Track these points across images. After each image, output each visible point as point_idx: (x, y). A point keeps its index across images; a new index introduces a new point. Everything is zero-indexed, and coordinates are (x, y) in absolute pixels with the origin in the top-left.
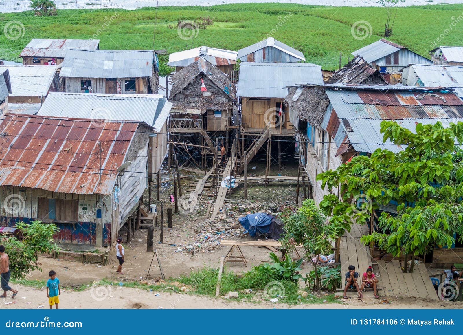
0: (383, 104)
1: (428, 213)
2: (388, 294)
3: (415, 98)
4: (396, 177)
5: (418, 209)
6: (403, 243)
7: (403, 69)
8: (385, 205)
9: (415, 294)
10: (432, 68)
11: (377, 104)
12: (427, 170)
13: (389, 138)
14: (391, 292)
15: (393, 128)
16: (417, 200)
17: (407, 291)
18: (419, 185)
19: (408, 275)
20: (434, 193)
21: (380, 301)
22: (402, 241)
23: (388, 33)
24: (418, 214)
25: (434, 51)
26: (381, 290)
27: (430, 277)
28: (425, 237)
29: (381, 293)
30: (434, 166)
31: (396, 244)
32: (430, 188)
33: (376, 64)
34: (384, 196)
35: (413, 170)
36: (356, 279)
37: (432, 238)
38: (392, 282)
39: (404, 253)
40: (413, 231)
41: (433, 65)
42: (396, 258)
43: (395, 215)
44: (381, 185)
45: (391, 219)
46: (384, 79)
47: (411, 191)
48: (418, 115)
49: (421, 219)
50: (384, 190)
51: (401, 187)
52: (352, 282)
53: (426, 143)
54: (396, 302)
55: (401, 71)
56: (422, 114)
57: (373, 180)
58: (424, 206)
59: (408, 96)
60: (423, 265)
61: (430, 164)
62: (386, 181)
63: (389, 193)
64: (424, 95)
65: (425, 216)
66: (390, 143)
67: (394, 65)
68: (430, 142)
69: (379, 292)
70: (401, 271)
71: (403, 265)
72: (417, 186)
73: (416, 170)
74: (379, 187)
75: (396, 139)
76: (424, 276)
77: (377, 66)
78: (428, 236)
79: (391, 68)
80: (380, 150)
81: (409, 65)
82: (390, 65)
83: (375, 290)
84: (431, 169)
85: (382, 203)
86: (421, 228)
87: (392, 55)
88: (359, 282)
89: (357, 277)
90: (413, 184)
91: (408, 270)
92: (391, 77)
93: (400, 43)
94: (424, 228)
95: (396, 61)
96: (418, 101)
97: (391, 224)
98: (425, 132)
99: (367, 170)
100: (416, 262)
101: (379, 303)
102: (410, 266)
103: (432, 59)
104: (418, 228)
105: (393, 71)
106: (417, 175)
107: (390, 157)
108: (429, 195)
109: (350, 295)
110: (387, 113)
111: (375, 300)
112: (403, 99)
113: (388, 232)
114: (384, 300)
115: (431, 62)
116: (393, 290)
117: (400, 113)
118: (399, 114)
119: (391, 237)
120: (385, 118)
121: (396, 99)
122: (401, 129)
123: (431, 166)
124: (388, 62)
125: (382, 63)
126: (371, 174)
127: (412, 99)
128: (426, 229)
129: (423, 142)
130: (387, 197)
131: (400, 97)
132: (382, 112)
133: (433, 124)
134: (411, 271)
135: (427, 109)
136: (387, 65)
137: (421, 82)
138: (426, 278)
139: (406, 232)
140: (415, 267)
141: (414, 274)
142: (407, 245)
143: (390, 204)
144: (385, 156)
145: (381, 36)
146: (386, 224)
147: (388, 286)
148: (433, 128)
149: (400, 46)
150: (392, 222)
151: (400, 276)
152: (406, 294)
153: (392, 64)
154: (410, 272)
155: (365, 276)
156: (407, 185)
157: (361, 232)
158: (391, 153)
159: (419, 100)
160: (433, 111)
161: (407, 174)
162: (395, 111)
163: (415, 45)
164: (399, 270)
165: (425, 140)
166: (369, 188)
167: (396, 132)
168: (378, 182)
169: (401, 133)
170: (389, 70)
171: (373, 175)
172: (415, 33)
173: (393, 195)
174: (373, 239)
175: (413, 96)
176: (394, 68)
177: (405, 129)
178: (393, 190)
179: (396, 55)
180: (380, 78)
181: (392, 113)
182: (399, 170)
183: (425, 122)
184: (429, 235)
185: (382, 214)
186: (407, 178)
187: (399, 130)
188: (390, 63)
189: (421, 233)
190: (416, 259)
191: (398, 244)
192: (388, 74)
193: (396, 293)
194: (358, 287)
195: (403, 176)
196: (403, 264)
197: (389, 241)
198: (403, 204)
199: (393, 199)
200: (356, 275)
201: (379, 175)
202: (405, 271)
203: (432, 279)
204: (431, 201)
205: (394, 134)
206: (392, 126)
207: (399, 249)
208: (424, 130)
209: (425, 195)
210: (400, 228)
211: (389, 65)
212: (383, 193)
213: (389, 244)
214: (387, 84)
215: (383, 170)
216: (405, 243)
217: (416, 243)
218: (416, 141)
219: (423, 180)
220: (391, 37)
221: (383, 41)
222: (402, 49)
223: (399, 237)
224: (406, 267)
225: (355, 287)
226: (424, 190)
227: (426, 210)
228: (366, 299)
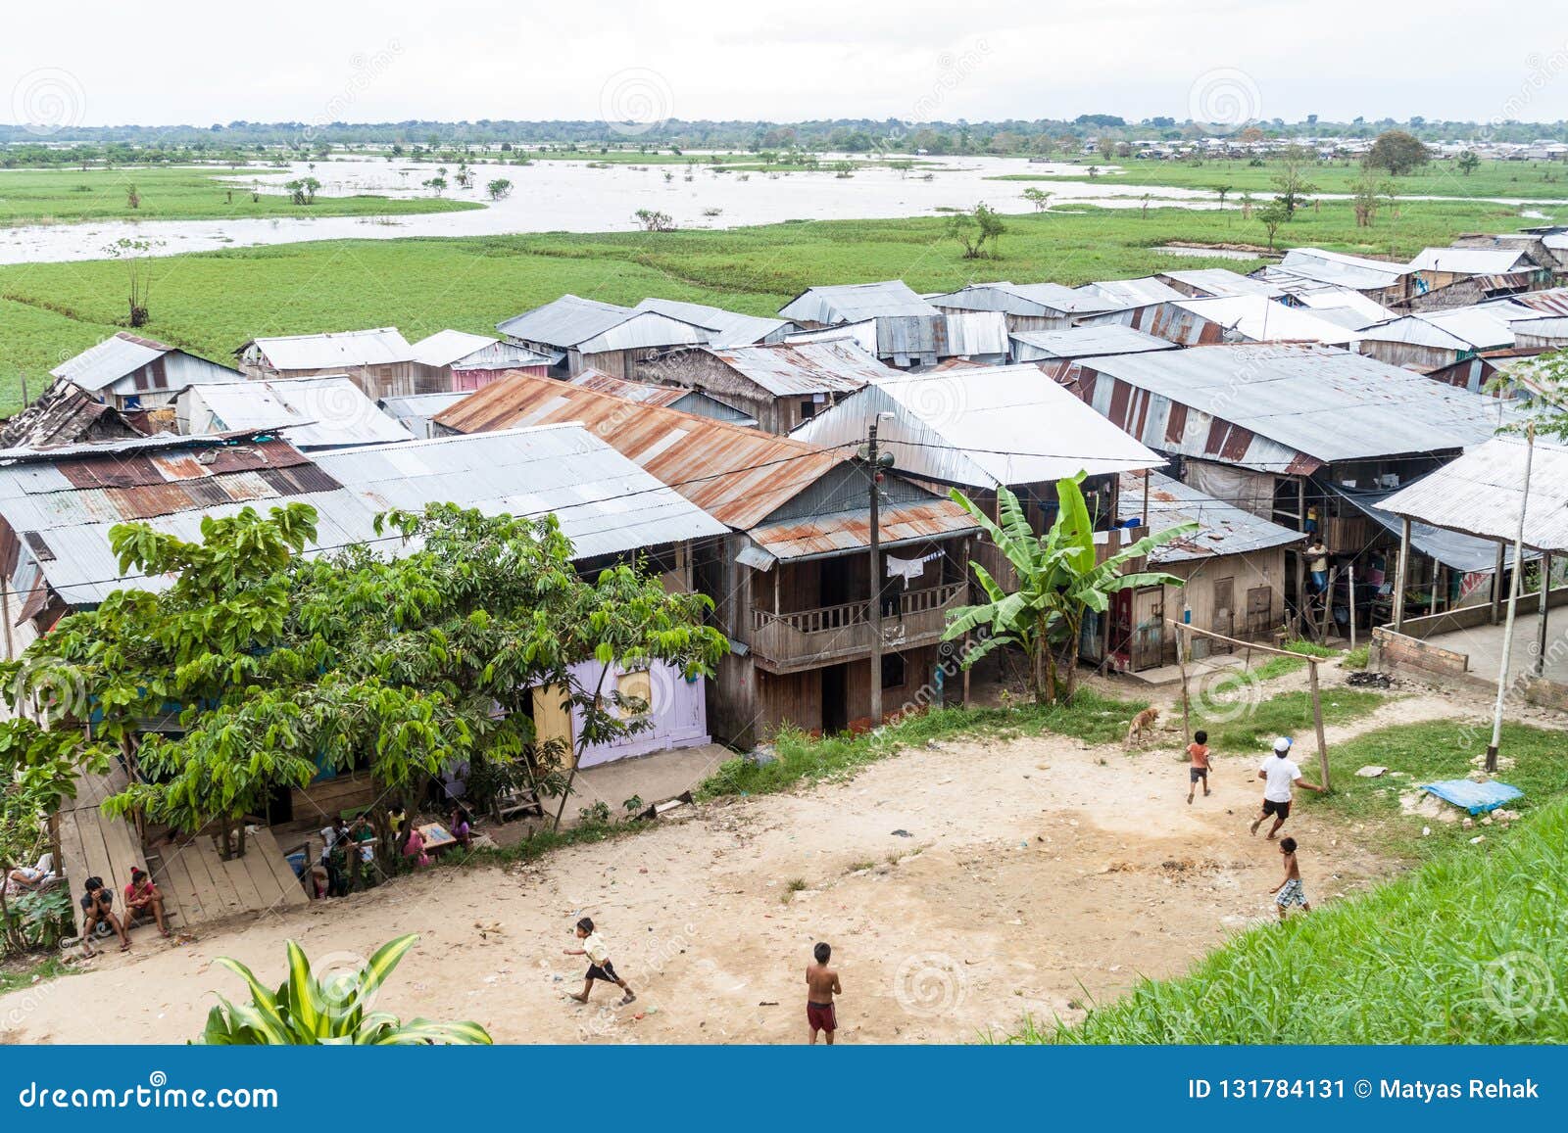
0: (123, 484)
1: (246, 718)
2: (192, 920)
3: (197, 461)
4: (167, 650)
5: (223, 713)
6: (202, 798)
7: (176, 397)
8: (151, 717)
9: (254, 903)
10: (241, 387)
11: (109, 487)
12: (232, 624)
13: (134, 564)
14: (200, 912)
15: (140, 538)
16: (223, 693)
17: (236, 901)
18: (220, 659)
19: (235, 865)
20: (256, 669)
21: (176, 940)
22: (199, 794)
23: (138, 319)
24: (224, 726)
25: (242, 350)
26: (175, 914)
27: (286, 855)
28: (247, 773)
29: (177, 921)
30: (246, 611)
31: (187, 802)
32: (246, 661)
33: (114, 392)
34: (146, 698)
35: (199, 626)
36: (107, 904)
37: (264, 774)
38: (200, 889)
39: (210, 819)
40: (218, 766)
41: (245, 380)
42: (204, 832)
43: (177, 736)
44: (135, 674)
45: (170, 746)
46: (129, 424)
47: (204, 675)
48: (207, 499)
49: (231, 735)
50: (144, 684)
51: (179, 671)
52: (101, 915)
53: (220, 562)
54: (213, 934)
55: (174, 401)
56: (217, 496)
57: (114, 667)
58: (236, 703)
59: (180, 459)
60: (267, 831)
61: (237, 607)
62: (146, 663)
63: (158, 688)
64: (217, 452)
65: (241, 728)
66: (137, 573)
67: (156, 390)
68: (229, 558)
69: (170, 919)
70: (219, 858)
71: (221, 844)
72: (216, 660)
73: (207, 626)
74: (131, 680)
75: (152, 563)
76: (271, 857)
77: (117, 396)
78: (252, 769)
79: (151, 397)
80: (119, 594)
81: (188, 388)
82: (147, 391)
83: (159, 919)
84: (240, 617)
85: (146, 714)
86: (236, 757)
87: (148, 369)
88: (119, 908)
89: (110, 900)
90: (207, 657)
91: (233, 851)
92: (151, 418)
93: (171, 338)
94: (242, 753)
95: (161, 381)
96: (204, 468)
97: (169, 758)
98: (219, 536)
99: (99, 643)
100: (250, 829)
101: (174, 946)
102: (237, 842)
103: (242, 368)
104: (228, 758)
105: (154, 403)
106: (214, 637)
107: (145, 607)
108: (247, 677)
109: (100, 946)
110: (134, 503)
111: (161, 941)
112: (168, 468)
113: (165, 778)
114: (183, 937)
115: (242, 374)
116: (203, 906)
117: (168, 501)
118: (164, 503)
119: (174, 789)
120: (130, 517)
121: (153, 468)
122: (158, 540)
123: (238, 611)
124: (141, 384)
125: (128, 388)
126: (107, 654)
127: (190, 464)
128: (248, 756)
129: (215, 560)
130: (155, 698)
131: (162, 463)
132: (123, 502)
133: (235, 516)
134: (241, 853)
135: (228, 483)
136: (139, 392)
137: (220, 422)
138: (275, 858)
139: (204, 770)
140: (247, 842)
141: (248, 859)
142: (212, 799)
143: (163, 714)
144: (135, 605)
145: (123, 325)
146: (157, 760)
147: (192, 902)
148: (237, 523)
149: (163, 346)
150: (171, 753)
151: (217, 872)
152: (235, 908)
153: (152, 388)
154: (239, 857)
155: (130, 894)
156: (194, 662)
157: (111, 790)
158: (147, 598)
159: (207, 465)
160: (241, 487)
161: (190, 638)
162: (153, 496)
163: (206, 339)
164: (212, 857)
165: (219, 556)
166: (106, 686)
167: (148, 546)
168: (128, 669)
169: (159, 549)
170: (146, 403)
171: (112, 653)
172: (202, 313)
173: (168, 692)
174: (132, 801)
175: (192, 457)
176: (157, 397)
177: (168, 536)
178: (167, 678)
179: (157, 365)
180: (120, 422)
181: (147, 503)
182: (173, 634)
183: (219, 513)
184: (255, 768)
185: (144, 739)
186: (192, 648)
187: (154, 541)
188: (145, 386)
189: (237, 766)
190: (248, 823)
191: (193, 801)
192: (143, 411)
193: (212, 911)
194: (116, 924)
195: (183, 645)
196: (220, 840)
197: (169, 798)
198: (192, 707)
199: (168, 699)
200: (106, 897)
201: (125, 654)
202: (227, 856)
203: (289, 860)
204: (251, 688)
205: (143, 552)
206: (135, 534)
207: (196, 813)
208: (218, 532)
209: (237, 679)
210: (190, 765)
211: (144, 391)
212: (142, 692)
213: (170, 805)
214: (140, 436)
215: (137, 637)
216: (207, 796)
217: (229, 792)
218: (198, 560)
219: (227, 647)
220: (146, 327)
221: (122, 337)
222: (169, 353)
223: (192, 785)
224: (227, 847)
225: (109, 926)
226: (233, 666)
227: (242, 713)
228: (140, 946)
